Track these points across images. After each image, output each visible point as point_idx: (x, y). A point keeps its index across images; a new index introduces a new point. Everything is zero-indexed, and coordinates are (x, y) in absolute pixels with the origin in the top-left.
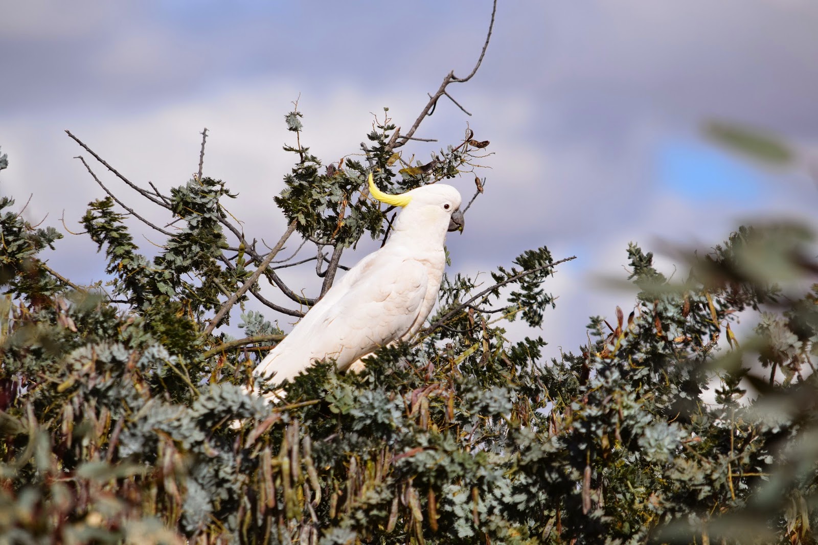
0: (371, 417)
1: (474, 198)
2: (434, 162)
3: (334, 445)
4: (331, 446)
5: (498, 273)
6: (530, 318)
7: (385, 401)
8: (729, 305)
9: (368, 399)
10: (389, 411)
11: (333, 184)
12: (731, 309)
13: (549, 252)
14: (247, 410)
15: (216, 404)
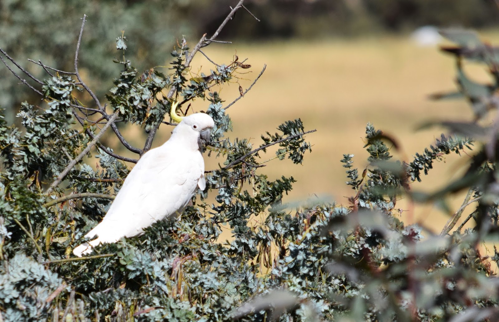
0: (140, 271)
1: (259, 77)
2: (212, 75)
3: (109, 295)
4: (107, 296)
5: (266, 136)
6: (294, 157)
7: (150, 260)
8: (440, 150)
9: (138, 259)
10: (152, 267)
11: (145, 87)
12: (441, 152)
13: (302, 123)
14: (46, 281)
15: (27, 275)
